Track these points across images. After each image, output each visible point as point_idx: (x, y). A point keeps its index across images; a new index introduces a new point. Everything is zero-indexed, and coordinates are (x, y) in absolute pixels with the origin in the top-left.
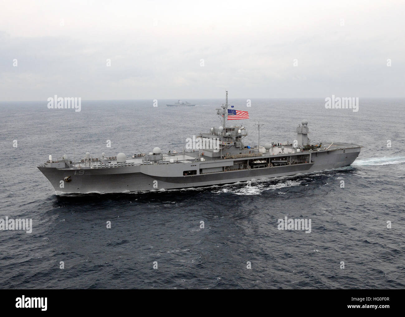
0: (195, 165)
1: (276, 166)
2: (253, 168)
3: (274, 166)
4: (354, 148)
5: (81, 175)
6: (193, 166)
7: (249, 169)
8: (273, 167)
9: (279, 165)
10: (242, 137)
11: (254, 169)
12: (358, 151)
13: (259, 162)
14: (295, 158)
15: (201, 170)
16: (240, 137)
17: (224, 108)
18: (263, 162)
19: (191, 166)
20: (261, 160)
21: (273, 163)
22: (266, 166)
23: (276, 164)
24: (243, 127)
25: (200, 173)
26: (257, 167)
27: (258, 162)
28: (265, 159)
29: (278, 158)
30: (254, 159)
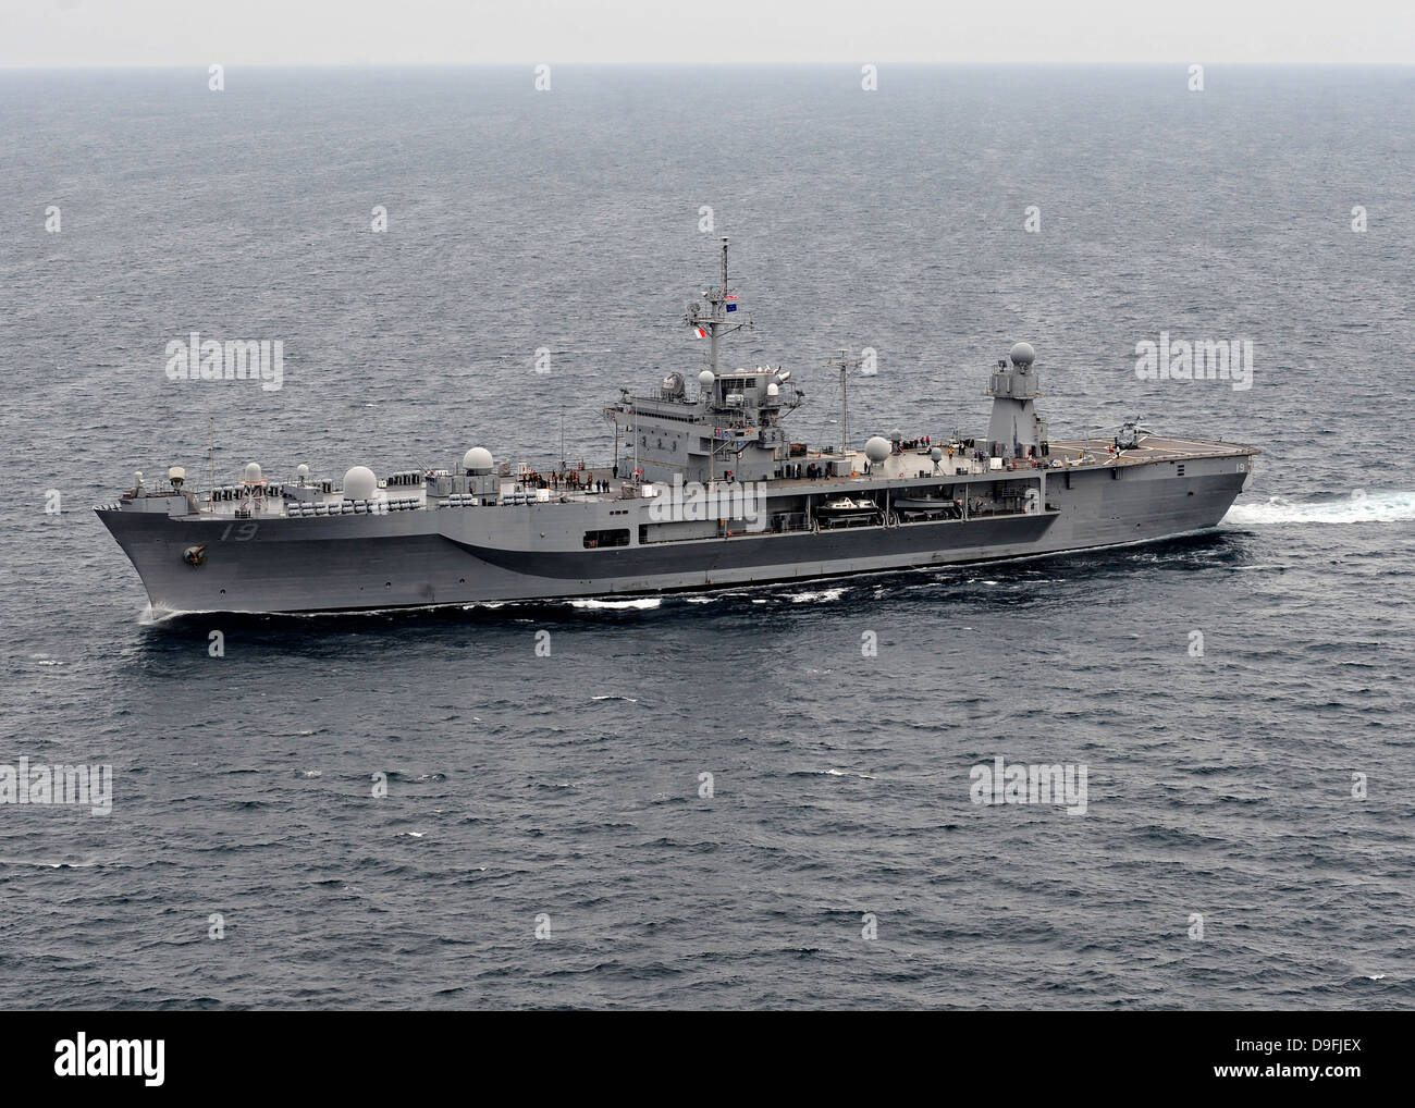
0: (625, 512)
1: (912, 520)
2: (827, 528)
3: (904, 519)
4: (1222, 458)
5: (247, 539)
6: (618, 513)
7: (814, 529)
8: (901, 525)
9: (924, 518)
10: (783, 411)
11: (832, 531)
12: (1240, 468)
13: (847, 504)
14: (983, 494)
15: (643, 530)
16: (775, 411)
17: (714, 303)
18: (863, 504)
19: (612, 513)
20: (855, 496)
21: (901, 511)
22: (873, 522)
23: (912, 515)
24: (787, 374)
25: (642, 541)
26: (843, 525)
27: (845, 503)
28: (869, 494)
29: (919, 492)
30: (830, 494)
